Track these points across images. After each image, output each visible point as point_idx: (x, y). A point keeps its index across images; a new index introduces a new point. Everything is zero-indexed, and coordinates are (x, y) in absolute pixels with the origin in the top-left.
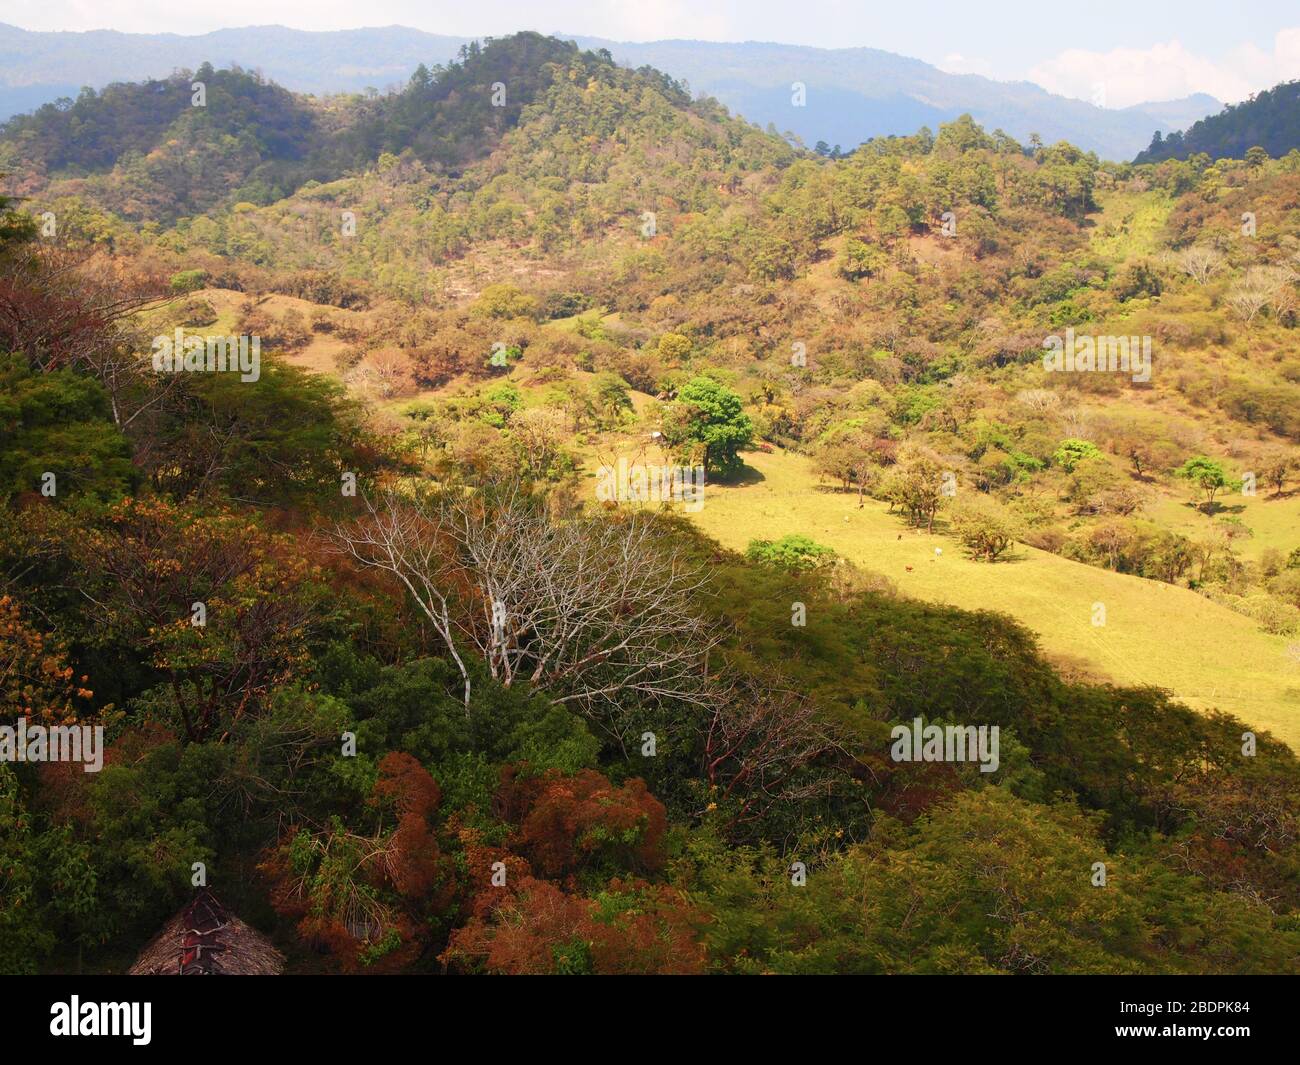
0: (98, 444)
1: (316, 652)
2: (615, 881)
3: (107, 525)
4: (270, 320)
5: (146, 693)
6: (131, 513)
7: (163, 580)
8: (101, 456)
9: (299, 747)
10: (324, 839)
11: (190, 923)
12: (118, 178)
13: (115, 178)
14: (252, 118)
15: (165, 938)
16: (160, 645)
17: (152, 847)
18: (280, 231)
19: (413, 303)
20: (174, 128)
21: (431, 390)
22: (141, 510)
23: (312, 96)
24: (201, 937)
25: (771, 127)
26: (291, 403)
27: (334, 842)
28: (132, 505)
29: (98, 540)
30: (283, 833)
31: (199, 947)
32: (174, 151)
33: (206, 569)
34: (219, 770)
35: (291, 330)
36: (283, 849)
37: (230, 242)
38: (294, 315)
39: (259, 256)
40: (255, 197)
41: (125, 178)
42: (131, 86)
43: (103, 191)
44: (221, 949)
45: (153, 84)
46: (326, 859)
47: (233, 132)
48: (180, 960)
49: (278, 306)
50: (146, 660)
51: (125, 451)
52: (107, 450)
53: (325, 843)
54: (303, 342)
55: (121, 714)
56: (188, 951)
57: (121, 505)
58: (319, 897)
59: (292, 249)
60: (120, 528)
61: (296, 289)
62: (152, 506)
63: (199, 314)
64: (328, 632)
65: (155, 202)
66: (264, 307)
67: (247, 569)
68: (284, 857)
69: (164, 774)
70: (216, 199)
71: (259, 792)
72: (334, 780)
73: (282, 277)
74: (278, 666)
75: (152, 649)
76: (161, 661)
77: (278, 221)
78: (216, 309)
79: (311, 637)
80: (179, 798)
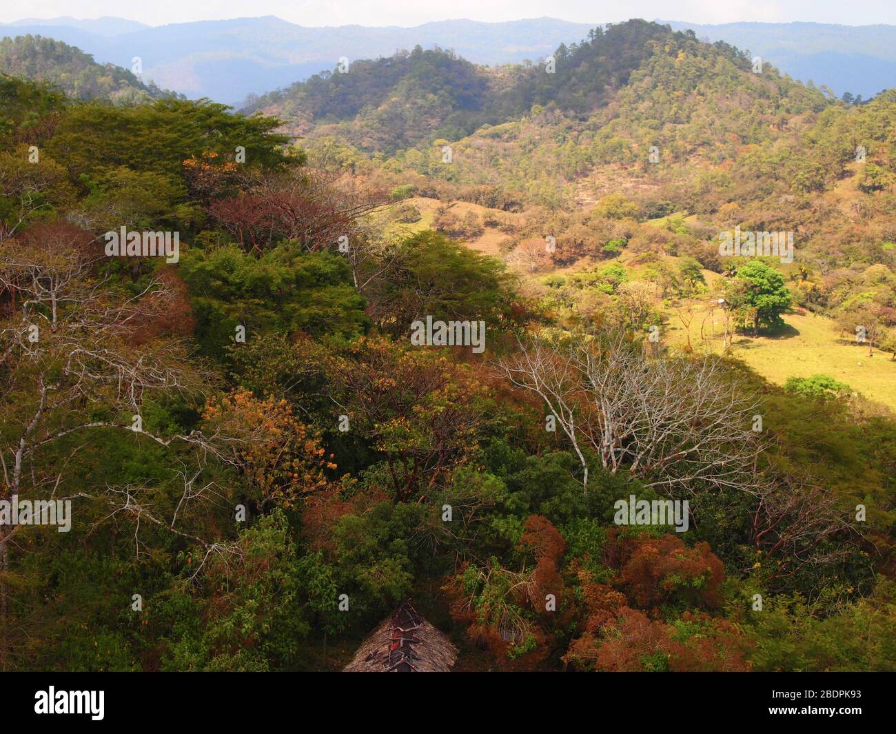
0: (344, 301)
1: (484, 444)
2: (686, 613)
3: (347, 354)
4: (456, 218)
5: (371, 467)
6: (365, 347)
7: (384, 393)
8: (346, 308)
9: (471, 509)
10: (486, 572)
11: (396, 623)
12: (359, 124)
13: (357, 123)
14: (448, 82)
15: (380, 631)
16: (381, 436)
17: (373, 570)
18: (464, 158)
19: (553, 208)
20: (396, 89)
21: (564, 267)
22: (371, 345)
23: (487, 66)
24: (404, 633)
25: (811, 83)
26: (470, 275)
27: (492, 574)
28: (365, 342)
29: (343, 364)
30: (459, 566)
31: (402, 639)
32: (395, 105)
33: (412, 386)
34: (417, 522)
35: (470, 225)
36: (458, 577)
37: (430, 166)
38: (472, 215)
39: (450, 176)
40: (448, 136)
41: (363, 123)
42: (369, 62)
43: (349, 132)
44: (416, 642)
45: (383, 61)
46: (487, 585)
47: (435, 91)
48: (390, 647)
49: (462, 210)
50: (372, 445)
51: (361, 305)
52: (350, 305)
53: (487, 574)
54: (478, 233)
55: (354, 480)
56: (395, 641)
57: (357, 342)
58: (482, 611)
59: (472, 170)
60: (357, 356)
61: (474, 198)
62: (377, 342)
63: (409, 214)
64: (491, 431)
65: (382, 139)
66: (452, 210)
67: (438, 387)
68: (459, 582)
69: (382, 522)
70: (422, 137)
71: (444, 537)
72: (493, 532)
73: (465, 190)
74: (458, 453)
75: (375, 438)
76: (381, 446)
77: (463, 151)
78: (420, 211)
79: (482, 434)
80: (391, 539)
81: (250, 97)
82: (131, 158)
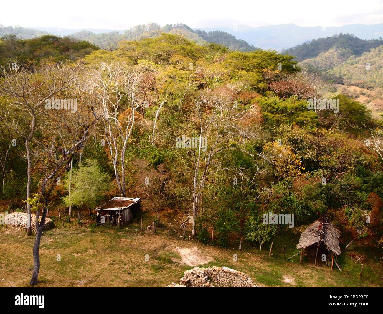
0: (311, 116)
1: (355, 167)
3: (311, 133)
4: (349, 92)
5: (315, 170)
6: (317, 131)
7: (323, 147)
8: (311, 118)
9: (349, 188)
10: (353, 209)
11: (320, 221)
12: (318, 59)
14: (351, 45)
15: (315, 223)
16: (321, 161)
17: (314, 203)
18: (354, 71)
20: (332, 48)
22: (319, 131)
24: (323, 225)
26: (354, 110)
27: (355, 210)
28: (317, 130)
29: (310, 137)
30: (344, 206)
31: (322, 227)
32: (331, 53)
33: (332, 145)
34: (331, 190)
35: (354, 94)
36: (343, 209)
37: (342, 73)
38: (355, 91)
39: (348, 77)
40: (349, 63)
41: (320, 59)
42: (323, 38)
43: (315, 62)
44: (327, 228)
45: (328, 38)
46: (353, 213)
47: (346, 48)
48: (318, 228)
49: (352, 89)
50: (317, 163)
51: (317, 118)
52: (313, 117)
53: (353, 210)
54: (357, 97)
55: (310, 174)
56: (320, 227)
57: (315, 130)
58: (351, 221)
59: (356, 76)
60: (314, 134)
61: (357, 85)
62: (322, 130)
63: (333, 89)
64: (358, 163)
65: (326, 64)
66: (348, 89)
67: (342, 146)
68: (343, 211)
69: (319, 188)
70: (340, 64)
71: (339, 196)
72: (357, 196)
73: (353, 82)
74: (346, 168)
75: (318, 161)
76: (320, 164)
77: (354, 69)
78: (337, 89)
79: (355, 163)
80: (321, 194)
81: (283, 50)
82: (247, 68)
